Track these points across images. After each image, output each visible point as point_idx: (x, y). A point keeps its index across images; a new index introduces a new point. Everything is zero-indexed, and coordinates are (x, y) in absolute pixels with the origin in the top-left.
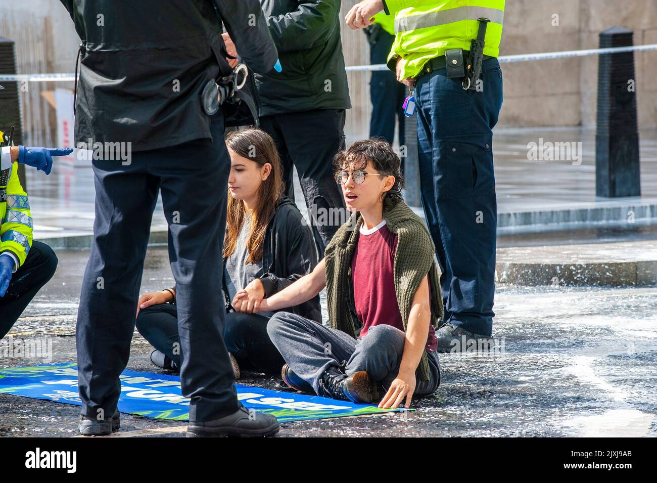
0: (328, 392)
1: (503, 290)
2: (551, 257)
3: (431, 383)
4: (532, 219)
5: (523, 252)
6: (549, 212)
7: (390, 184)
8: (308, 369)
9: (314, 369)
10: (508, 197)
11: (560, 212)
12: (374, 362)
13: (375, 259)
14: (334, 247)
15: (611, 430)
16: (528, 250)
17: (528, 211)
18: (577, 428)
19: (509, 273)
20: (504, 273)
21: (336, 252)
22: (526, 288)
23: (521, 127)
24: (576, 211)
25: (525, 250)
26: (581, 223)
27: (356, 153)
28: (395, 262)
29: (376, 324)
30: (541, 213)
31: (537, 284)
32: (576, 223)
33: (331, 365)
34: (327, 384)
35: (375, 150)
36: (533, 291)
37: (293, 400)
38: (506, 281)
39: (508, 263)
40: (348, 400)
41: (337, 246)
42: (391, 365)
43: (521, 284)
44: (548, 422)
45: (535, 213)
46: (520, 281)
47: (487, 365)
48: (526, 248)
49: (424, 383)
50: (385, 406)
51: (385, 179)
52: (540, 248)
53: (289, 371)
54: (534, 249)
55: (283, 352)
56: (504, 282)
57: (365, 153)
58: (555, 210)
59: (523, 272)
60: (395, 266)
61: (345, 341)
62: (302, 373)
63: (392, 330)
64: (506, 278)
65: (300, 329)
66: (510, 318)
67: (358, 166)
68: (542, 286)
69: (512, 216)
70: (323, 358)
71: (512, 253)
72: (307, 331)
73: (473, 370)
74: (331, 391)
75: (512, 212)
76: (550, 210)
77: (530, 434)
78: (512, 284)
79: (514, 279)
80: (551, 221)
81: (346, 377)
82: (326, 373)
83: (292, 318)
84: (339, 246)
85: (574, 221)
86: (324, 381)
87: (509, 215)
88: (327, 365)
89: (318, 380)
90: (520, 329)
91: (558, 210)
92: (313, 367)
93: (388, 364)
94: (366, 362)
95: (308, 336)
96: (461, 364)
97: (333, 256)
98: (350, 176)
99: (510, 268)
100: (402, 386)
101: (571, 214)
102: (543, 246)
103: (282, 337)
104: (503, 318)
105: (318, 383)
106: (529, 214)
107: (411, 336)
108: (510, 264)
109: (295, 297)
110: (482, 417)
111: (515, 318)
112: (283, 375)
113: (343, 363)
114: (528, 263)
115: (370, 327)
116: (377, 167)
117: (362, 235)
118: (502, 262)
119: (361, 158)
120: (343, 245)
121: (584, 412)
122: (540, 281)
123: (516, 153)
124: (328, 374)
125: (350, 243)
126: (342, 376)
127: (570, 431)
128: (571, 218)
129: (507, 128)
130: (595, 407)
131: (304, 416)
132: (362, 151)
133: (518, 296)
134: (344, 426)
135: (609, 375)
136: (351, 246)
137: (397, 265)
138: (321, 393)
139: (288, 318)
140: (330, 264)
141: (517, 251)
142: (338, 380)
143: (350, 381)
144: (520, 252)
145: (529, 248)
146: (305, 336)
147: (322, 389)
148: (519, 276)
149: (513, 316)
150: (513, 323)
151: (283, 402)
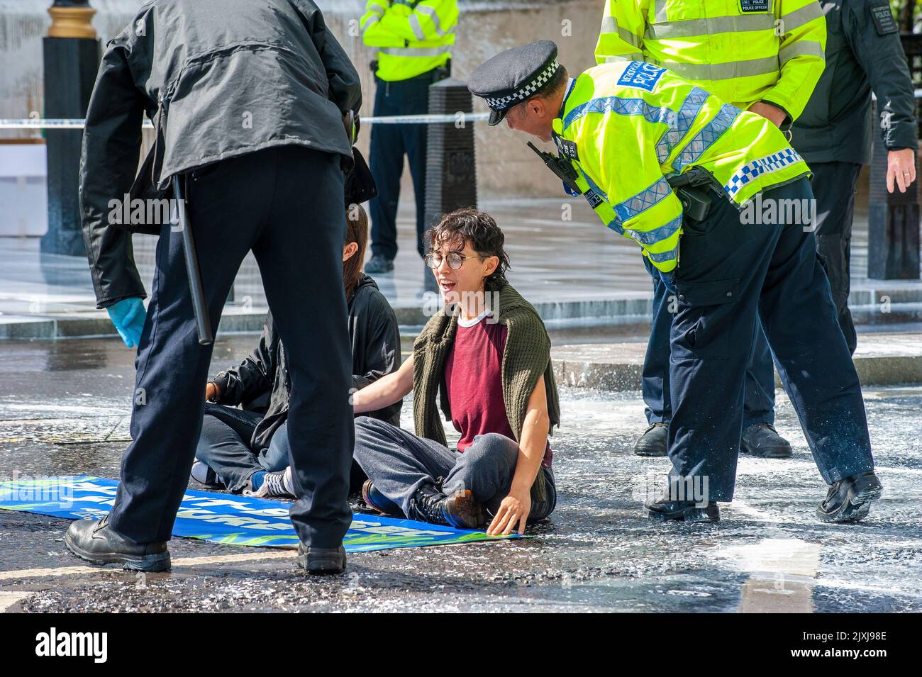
0: (422, 514)
1: (582, 396)
2: (637, 356)
3: (546, 505)
4: (582, 310)
5: (600, 349)
6: (601, 302)
7: (493, 266)
8: (397, 487)
9: (404, 486)
10: (546, 282)
11: (614, 302)
12: (482, 479)
13: (478, 356)
14: (425, 342)
15: (775, 562)
16: (607, 348)
17: (576, 301)
18: (735, 559)
19: (588, 375)
20: (583, 375)
21: (428, 346)
22: (610, 394)
23: (534, 197)
24: (633, 301)
25: (603, 347)
26: (639, 316)
27: (451, 231)
28: (504, 359)
29: (483, 433)
30: (591, 303)
31: (623, 389)
32: (634, 316)
33: (425, 482)
34: (420, 505)
35: (475, 226)
36: (620, 398)
37: (379, 524)
38: (585, 385)
39: (587, 364)
40: (448, 525)
41: (429, 339)
42: (502, 482)
43: (604, 389)
44: (697, 552)
45: (584, 303)
46: (602, 385)
47: (600, 484)
48: (603, 345)
49: (538, 505)
50: (494, 532)
51: (487, 261)
52: (620, 345)
53: (371, 489)
54: (613, 346)
55: (364, 466)
56: (583, 386)
57: (463, 231)
58: (608, 300)
59: (606, 374)
60: (504, 363)
61: (440, 453)
62: (389, 491)
63: (504, 441)
64: (586, 381)
65: (386, 438)
66: (605, 429)
67: (454, 247)
68: (629, 391)
69: (558, 306)
70: (415, 473)
71: (588, 351)
72: (393, 440)
73: (584, 491)
74: (426, 513)
75: (557, 302)
76: (602, 300)
77: (681, 566)
78: (592, 389)
79: (595, 383)
80: (604, 314)
81: (444, 497)
82: (419, 492)
83: (376, 424)
84: (432, 341)
85: (631, 314)
86: (416, 502)
87: (554, 305)
88: (421, 482)
89: (409, 500)
90: (622, 443)
91: (613, 299)
92: (402, 484)
93: (498, 481)
94: (472, 479)
95: (396, 446)
96: (566, 483)
97: (423, 352)
98: (444, 259)
99: (590, 369)
100: (515, 507)
101: (628, 304)
102: (622, 342)
103: (364, 448)
104: (596, 429)
105: (409, 504)
106: (578, 304)
107: (526, 447)
108: (590, 365)
109: (375, 400)
110: (617, 545)
111: (610, 429)
112: (364, 493)
113: (439, 480)
114: (613, 363)
115: (476, 436)
116: (477, 247)
117: (461, 327)
118: (580, 362)
119: (457, 238)
120: (437, 338)
121: (735, 541)
122: (626, 385)
123: (537, 230)
124: (422, 492)
125: (445, 337)
126: (438, 496)
127: (728, 563)
128: (628, 309)
129: (517, 198)
130: (747, 536)
131: (402, 543)
132: (459, 227)
133: (602, 403)
134: (455, 555)
135: (749, 497)
136: (447, 341)
137: (506, 362)
138: (413, 515)
139: (371, 425)
140: (420, 362)
141: (592, 349)
142: (435, 500)
143: (452, 501)
144: (596, 349)
145: (607, 345)
146: (392, 447)
147: (415, 512)
148: (601, 379)
149: (607, 427)
150: (611, 435)
151: (368, 526)
